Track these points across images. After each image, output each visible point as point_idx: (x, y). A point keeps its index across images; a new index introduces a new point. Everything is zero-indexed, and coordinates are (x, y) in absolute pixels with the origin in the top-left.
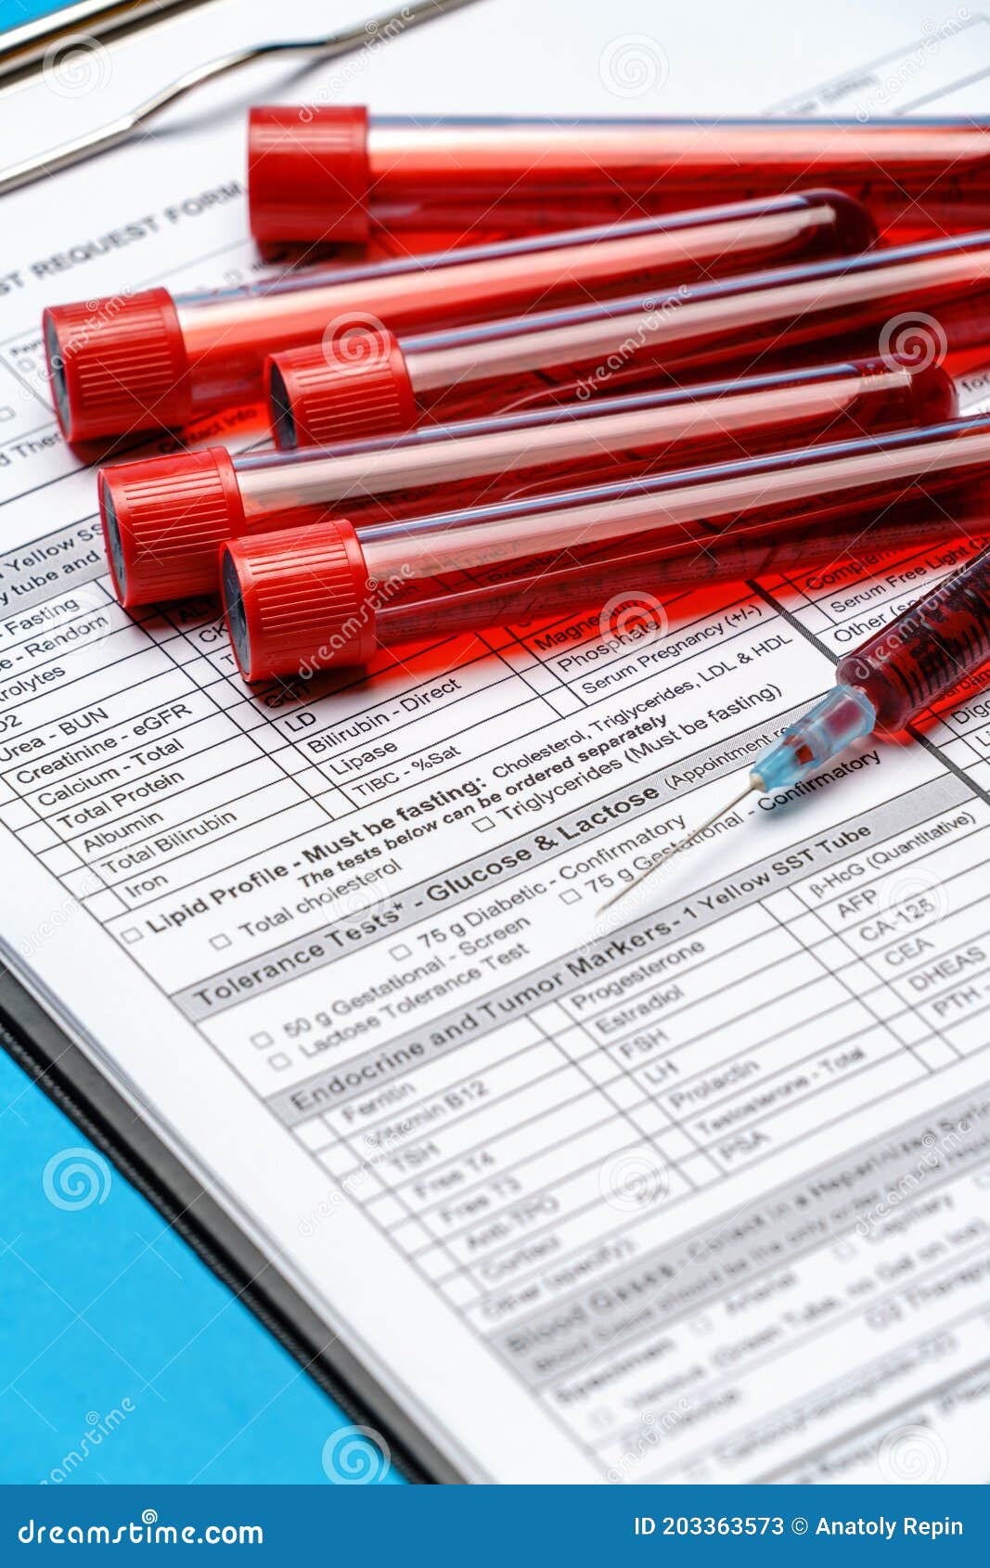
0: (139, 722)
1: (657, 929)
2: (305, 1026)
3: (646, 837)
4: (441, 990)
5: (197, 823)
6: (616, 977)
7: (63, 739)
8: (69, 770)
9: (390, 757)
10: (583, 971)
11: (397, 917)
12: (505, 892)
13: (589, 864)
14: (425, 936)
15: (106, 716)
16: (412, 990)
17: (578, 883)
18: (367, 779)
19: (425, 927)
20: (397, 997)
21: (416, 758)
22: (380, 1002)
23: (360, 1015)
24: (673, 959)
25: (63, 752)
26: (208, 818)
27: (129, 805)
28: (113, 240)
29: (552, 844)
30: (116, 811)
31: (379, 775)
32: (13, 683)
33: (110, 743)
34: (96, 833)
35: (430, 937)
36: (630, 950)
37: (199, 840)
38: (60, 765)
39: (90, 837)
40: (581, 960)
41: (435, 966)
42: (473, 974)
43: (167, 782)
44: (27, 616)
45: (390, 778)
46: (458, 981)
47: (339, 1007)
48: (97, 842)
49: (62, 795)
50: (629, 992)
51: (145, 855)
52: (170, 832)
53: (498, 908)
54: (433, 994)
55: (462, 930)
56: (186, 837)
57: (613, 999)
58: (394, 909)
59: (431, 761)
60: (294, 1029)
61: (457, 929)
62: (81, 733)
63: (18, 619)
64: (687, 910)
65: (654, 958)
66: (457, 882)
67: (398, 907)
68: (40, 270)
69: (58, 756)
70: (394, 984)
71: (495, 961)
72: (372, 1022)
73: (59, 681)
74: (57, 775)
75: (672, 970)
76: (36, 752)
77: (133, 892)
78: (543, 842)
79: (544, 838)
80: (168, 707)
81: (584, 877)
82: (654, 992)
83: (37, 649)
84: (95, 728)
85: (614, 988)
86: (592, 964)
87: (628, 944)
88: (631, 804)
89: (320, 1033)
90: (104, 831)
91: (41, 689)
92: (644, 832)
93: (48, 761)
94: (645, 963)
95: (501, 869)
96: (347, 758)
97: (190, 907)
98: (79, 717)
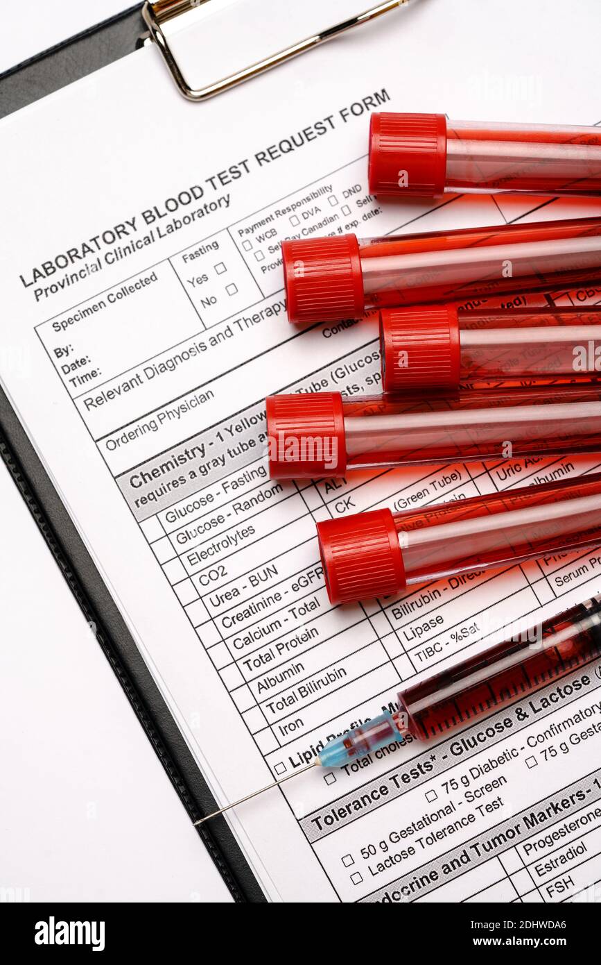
0: (294, 580)
1: (578, 795)
2: (373, 851)
3: (579, 718)
4: (452, 829)
5: (322, 676)
6: (549, 832)
7: (251, 591)
8: (253, 619)
9: (440, 628)
10: (533, 825)
11: (431, 766)
12: (494, 753)
13: (544, 736)
14: (446, 783)
15: (276, 573)
16: (435, 827)
17: (536, 751)
18: (423, 647)
19: (445, 777)
20: (425, 832)
21: (453, 631)
22: (417, 835)
23: (404, 844)
24: (584, 820)
25: (249, 603)
26: (330, 670)
27: (286, 654)
28: (306, 135)
29: (525, 716)
30: (278, 659)
31: (430, 644)
32: (223, 537)
33: (277, 597)
34: (265, 677)
35: (449, 784)
36: (561, 810)
37: (324, 690)
38: (248, 613)
39: (261, 680)
40: (532, 815)
41: (449, 809)
42: (471, 818)
43: (308, 635)
44: (235, 477)
45: (438, 648)
46: (461, 823)
47: (393, 837)
48: (265, 685)
49: (248, 641)
50: (557, 844)
51: (292, 700)
52: (307, 681)
53: (489, 767)
54: (446, 831)
55: (468, 781)
56: (316, 686)
57: (547, 849)
58: (430, 761)
59: (462, 635)
60: (367, 852)
61: (465, 780)
62: (262, 586)
63: (230, 479)
64: (596, 781)
65: (572, 819)
66: (468, 741)
67: (433, 758)
68: (260, 157)
69: (245, 606)
70: (426, 821)
71: (483, 809)
72: (411, 850)
73: (252, 538)
74: (247, 622)
75: (583, 829)
76: (236, 601)
77: (283, 731)
78: (520, 714)
79: (521, 710)
80: (313, 569)
81: (541, 747)
82: (569, 846)
83: (240, 508)
84: (271, 582)
85: (548, 840)
86: (538, 818)
87: (560, 806)
88: (574, 688)
89: (381, 857)
90: (270, 675)
91: (241, 543)
92: (578, 713)
93: (240, 609)
94: (567, 822)
95: (494, 733)
96: (414, 625)
97: (315, 748)
98: (260, 570)
